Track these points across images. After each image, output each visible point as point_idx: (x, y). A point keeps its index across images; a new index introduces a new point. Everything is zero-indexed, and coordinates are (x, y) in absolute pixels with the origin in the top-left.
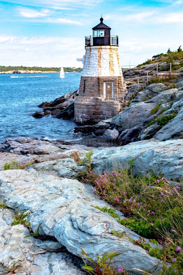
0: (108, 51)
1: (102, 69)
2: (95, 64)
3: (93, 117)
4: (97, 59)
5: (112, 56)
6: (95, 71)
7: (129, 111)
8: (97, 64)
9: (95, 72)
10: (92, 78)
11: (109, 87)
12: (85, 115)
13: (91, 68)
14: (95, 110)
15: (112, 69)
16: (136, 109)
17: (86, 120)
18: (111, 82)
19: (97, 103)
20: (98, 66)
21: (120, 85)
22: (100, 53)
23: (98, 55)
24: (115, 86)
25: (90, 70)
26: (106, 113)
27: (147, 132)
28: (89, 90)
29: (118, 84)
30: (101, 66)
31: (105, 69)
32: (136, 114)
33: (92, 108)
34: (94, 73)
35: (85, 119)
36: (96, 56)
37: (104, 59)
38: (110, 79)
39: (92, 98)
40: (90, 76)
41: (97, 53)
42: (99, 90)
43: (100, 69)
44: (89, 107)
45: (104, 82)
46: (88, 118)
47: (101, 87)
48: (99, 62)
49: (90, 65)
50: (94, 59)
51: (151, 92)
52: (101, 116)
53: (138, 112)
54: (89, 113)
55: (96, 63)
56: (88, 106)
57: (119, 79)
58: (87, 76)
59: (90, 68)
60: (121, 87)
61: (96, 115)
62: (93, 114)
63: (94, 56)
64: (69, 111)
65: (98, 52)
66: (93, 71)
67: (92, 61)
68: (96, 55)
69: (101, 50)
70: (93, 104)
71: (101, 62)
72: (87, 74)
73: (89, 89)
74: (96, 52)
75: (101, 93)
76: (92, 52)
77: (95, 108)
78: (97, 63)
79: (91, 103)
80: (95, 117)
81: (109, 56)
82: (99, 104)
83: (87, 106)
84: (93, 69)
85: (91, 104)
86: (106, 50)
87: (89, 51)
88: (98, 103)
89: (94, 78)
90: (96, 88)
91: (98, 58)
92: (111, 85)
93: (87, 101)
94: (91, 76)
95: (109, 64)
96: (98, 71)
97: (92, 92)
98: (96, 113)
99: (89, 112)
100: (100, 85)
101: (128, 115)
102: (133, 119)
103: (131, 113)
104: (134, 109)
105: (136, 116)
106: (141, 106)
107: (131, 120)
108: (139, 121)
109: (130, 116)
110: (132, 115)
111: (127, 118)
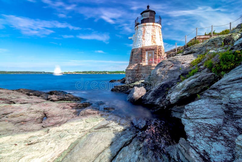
0: (151, 27)
1: (145, 42)
2: (140, 38)
4: (142, 34)
5: (154, 31)
7: (161, 65)
9: (139, 44)
11: (150, 55)
12: (130, 78)
14: (138, 74)
15: (154, 41)
16: (170, 63)
18: (152, 51)
20: (142, 39)
21: (160, 53)
22: (145, 29)
23: (143, 31)
24: (155, 53)
25: (136, 44)
26: (145, 76)
27: (182, 87)
28: (134, 58)
29: (159, 52)
30: (145, 39)
31: (148, 41)
32: (170, 68)
33: (135, 72)
37: (147, 33)
38: (151, 48)
39: (137, 64)
42: (142, 58)
43: (144, 41)
45: (146, 51)
47: (143, 55)
48: (143, 36)
49: (136, 40)
50: (140, 35)
53: (172, 66)
54: (133, 77)
56: (132, 70)
57: (159, 48)
59: (136, 42)
60: (160, 55)
62: (136, 77)
63: (140, 32)
65: (143, 28)
67: (138, 36)
69: (145, 27)
70: (137, 69)
71: (145, 36)
72: (134, 46)
75: (143, 60)
76: (139, 30)
77: (138, 72)
78: (142, 37)
79: (135, 68)
80: (137, 79)
81: (152, 31)
84: (138, 42)
86: (149, 26)
88: (140, 68)
89: (138, 49)
90: (139, 57)
92: (152, 53)
93: (132, 67)
94: (136, 48)
95: (151, 37)
96: (142, 43)
97: (137, 60)
99: (133, 75)
100: (143, 53)
101: (159, 70)
102: (164, 75)
103: (162, 67)
104: (166, 63)
105: (168, 70)
106: (177, 58)
107: (163, 76)
108: (173, 78)
109: (161, 71)
110: (163, 70)
111: (157, 73)
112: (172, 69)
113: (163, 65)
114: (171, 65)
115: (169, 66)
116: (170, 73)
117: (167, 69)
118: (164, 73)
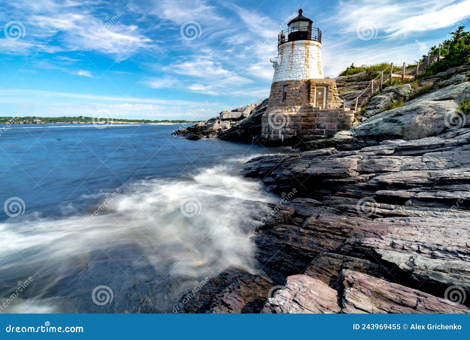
0: (316, 48)
1: (310, 71)
2: (301, 64)
3: (301, 132)
4: (303, 57)
6: (301, 72)
8: (304, 63)
9: (301, 74)
10: (297, 81)
11: (320, 93)
12: (289, 129)
13: (296, 69)
14: (306, 123)
16: (431, 109)
17: (291, 136)
18: (323, 87)
19: (310, 113)
20: (306, 66)
21: (334, 91)
22: (307, 50)
23: (305, 52)
24: (330, 91)
25: (294, 72)
26: (326, 125)
28: (293, 97)
30: (310, 66)
31: (314, 70)
32: (432, 115)
33: (301, 120)
34: (299, 76)
35: (289, 135)
36: (302, 54)
37: (312, 58)
38: (324, 82)
39: (299, 107)
40: (293, 79)
41: (304, 50)
42: (309, 97)
43: (308, 69)
44: (297, 118)
45: (316, 86)
46: (295, 134)
47: (311, 93)
48: (306, 61)
49: (293, 66)
50: (300, 58)
51: (396, 95)
52: (317, 130)
54: (295, 127)
55: (302, 62)
56: (295, 117)
58: (289, 79)
59: (293, 69)
61: (306, 129)
62: (303, 129)
63: (300, 53)
64: (239, 131)
65: (304, 48)
66: (299, 73)
67: (297, 60)
68: (302, 52)
69: (308, 46)
70: (304, 114)
71: (309, 61)
72: (290, 77)
73: (294, 95)
74: (302, 48)
75: (312, 101)
76: (296, 49)
77: (307, 120)
79: (300, 113)
80: (305, 132)
81: (317, 55)
82: (314, 114)
83: (293, 118)
84: (298, 70)
85: (300, 115)
86: (314, 47)
87: (291, 47)
89: (300, 81)
90: (304, 95)
91: (305, 56)
92: (322, 91)
93: (292, 111)
94: (295, 79)
95: (317, 65)
96: (305, 72)
97: (299, 100)
98: (307, 127)
99: (295, 125)
100: (312, 90)
101: (418, 117)
102: (426, 124)
103: (422, 115)
104: (427, 109)
105: (431, 118)
106: (439, 104)
107: (424, 125)
108: (437, 127)
109: (422, 119)
110: (424, 118)
111: (417, 122)
112: (435, 117)
113: (423, 111)
114: (434, 112)
115: (430, 113)
116: (433, 122)
117: (429, 117)
118: (426, 122)
